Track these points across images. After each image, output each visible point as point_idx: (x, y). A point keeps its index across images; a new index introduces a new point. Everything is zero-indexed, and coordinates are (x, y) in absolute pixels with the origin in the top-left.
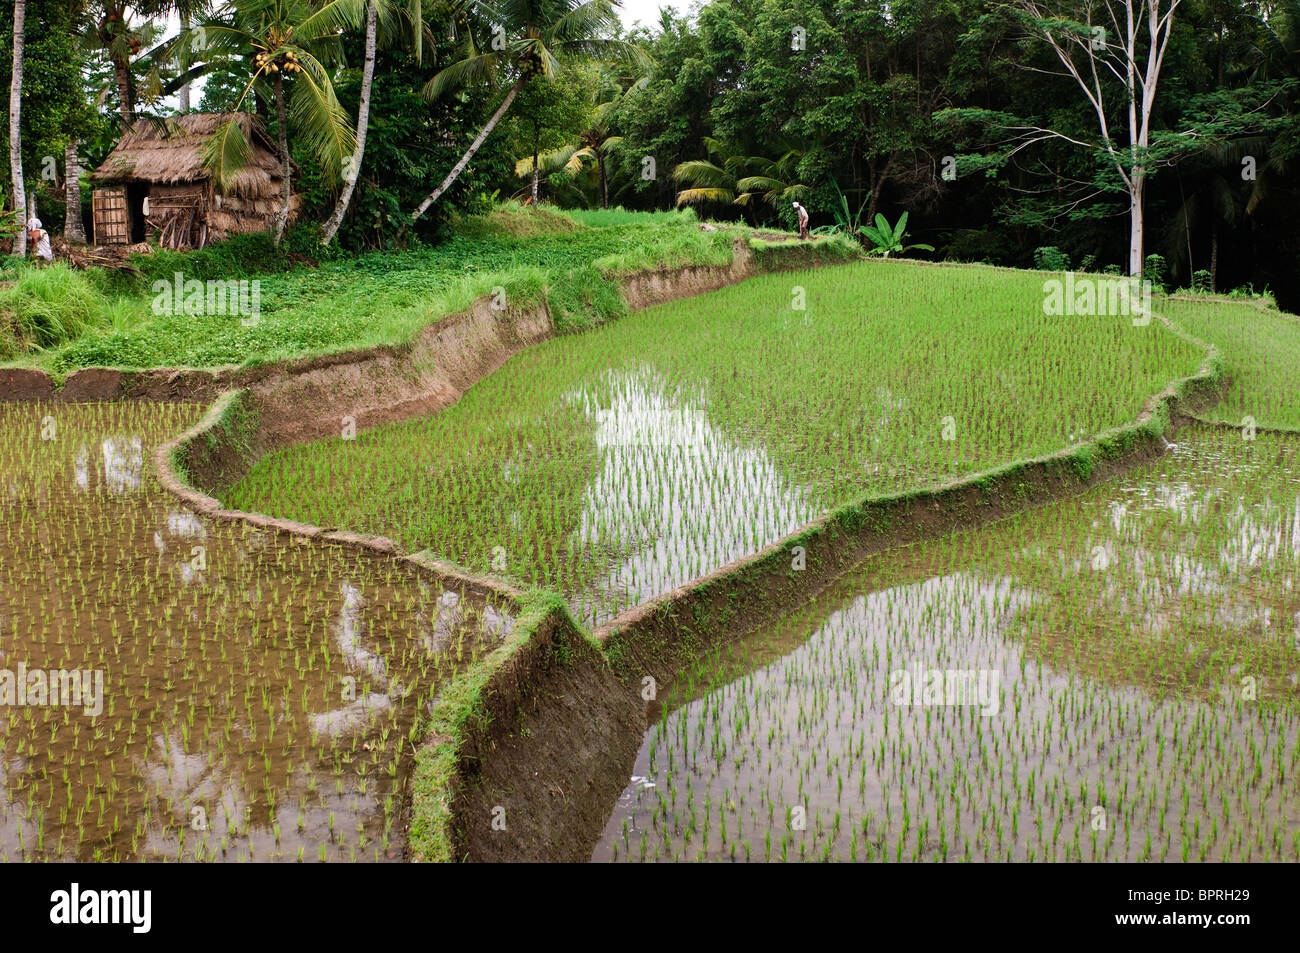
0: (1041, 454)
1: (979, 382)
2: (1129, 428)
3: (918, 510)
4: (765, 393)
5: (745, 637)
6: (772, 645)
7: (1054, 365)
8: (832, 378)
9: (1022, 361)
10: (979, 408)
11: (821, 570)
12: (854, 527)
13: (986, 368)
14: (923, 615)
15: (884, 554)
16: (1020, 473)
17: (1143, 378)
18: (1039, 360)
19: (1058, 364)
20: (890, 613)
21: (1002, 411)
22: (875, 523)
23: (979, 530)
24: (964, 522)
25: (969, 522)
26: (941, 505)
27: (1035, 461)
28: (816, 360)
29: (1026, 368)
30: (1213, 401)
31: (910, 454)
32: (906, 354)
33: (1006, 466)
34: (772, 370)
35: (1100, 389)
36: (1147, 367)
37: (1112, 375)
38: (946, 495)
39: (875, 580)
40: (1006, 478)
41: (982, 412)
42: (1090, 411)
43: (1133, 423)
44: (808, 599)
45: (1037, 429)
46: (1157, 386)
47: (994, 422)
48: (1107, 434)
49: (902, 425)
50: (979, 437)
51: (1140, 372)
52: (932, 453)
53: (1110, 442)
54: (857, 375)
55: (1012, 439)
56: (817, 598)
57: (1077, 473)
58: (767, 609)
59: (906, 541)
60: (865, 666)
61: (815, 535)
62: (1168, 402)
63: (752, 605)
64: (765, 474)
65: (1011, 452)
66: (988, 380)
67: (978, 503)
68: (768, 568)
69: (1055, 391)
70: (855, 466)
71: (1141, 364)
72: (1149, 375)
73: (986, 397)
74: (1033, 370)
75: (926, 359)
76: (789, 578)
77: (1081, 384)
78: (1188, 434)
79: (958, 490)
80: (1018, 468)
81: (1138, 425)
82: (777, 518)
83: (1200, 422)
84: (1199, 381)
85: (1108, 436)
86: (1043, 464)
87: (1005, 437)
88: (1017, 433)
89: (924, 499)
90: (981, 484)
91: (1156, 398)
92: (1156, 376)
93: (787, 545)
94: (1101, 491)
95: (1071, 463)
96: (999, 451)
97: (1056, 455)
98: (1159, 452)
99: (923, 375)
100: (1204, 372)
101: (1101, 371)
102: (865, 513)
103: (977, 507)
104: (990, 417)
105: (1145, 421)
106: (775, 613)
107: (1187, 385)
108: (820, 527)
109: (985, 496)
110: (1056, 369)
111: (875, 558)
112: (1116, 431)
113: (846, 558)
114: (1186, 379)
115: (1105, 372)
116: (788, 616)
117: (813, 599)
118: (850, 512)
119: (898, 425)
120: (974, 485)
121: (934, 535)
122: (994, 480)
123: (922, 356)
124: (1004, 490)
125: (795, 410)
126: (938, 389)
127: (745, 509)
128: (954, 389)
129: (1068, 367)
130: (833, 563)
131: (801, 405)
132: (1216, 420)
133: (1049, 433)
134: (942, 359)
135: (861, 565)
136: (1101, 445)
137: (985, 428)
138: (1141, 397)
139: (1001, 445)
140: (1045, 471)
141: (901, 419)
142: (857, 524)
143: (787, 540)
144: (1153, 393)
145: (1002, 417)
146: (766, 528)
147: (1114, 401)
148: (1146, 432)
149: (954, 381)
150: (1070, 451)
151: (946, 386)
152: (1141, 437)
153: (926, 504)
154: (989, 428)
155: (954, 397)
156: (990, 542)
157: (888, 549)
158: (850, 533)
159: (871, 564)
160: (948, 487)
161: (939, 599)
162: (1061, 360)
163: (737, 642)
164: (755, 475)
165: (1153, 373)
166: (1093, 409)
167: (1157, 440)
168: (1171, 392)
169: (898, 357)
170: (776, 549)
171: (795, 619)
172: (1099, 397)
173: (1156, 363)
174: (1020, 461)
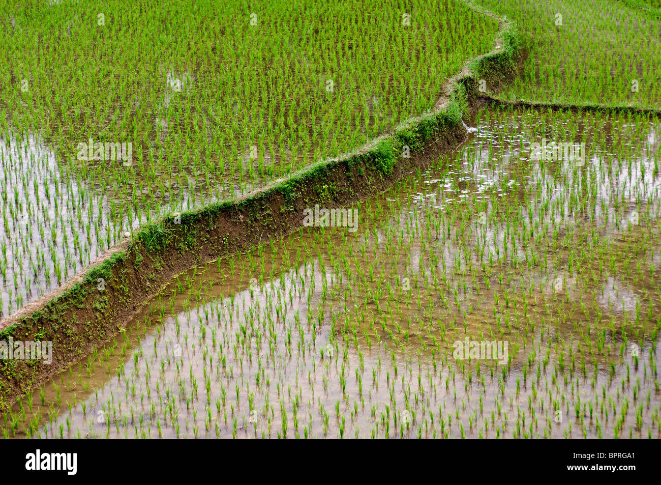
0: (342, 152)
1: (272, 73)
2: (429, 116)
3: (222, 223)
4: (48, 100)
5: (56, 377)
6: (85, 384)
7: (346, 48)
8: (117, 77)
9: (313, 46)
10: (274, 102)
11: (129, 297)
12: (158, 247)
13: (277, 57)
14: (238, 336)
15: (191, 272)
16: (323, 174)
17: (439, 59)
18: (332, 43)
19: (350, 48)
20: (204, 338)
21: (298, 105)
22: (179, 241)
23: (286, 238)
24: (270, 230)
25: (275, 230)
26: (246, 215)
27: (336, 160)
28: (98, 57)
29: (318, 54)
30: (509, 78)
31: (208, 160)
32: (192, 44)
33: (308, 168)
34: (52, 71)
35: (396, 74)
36: (442, 45)
37: (406, 58)
38: (250, 204)
39: (185, 303)
40: (309, 180)
41: (278, 107)
42: (388, 99)
43: (432, 111)
44: (117, 329)
45: (335, 123)
46: (453, 66)
47: (291, 120)
48: (408, 124)
49: (197, 128)
50: (277, 137)
51: (435, 52)
52: (231, 158)
53: (411, 133)
54: (144, 73)
55: (311, 136)
56: (127, 327)
57: (381, 169)
58: (77, 345)
59: (211, 256)
60: (183, 399)
61: (119, 261)
62: (465, 84)
63: (61, 342)
64: (58, 196)
65: (311, 151)
66: (280, 71)
67: (283, 210)
68: (74, 302)
69: (351, 79)
70: (153, 179)
71: (435, 43)
72: (444, 55)
73: (280, 89)
74: (326, 56)
75: (214, 49)
76: (96, 309)
77: (376, 70)
78: (487, 116)
79: (261, 199)
80: (321, 170)
81: (437, 112)
82: (77, 244)
83: (497, 101)
84: (494, 59)
85: (408, 127)
86: (345, 163)
87: (304, 134)
88: (316, 129)
89: (227, 210)
90: (284, 190)
91: (452, 80)
92: (450, 56)
93: (92, 275)
94: (405, 186)
95: (373, 158)
96: (300, 150)
97: (357, 152)
98: (460, 138)
99: (213, 69)
100: (499, 49)
101: (395, 54)
102: (168, 231)
103: (282, 214)
104: (286, 114)
105: (443, 106)
106: (85, 348)
107: (482, 64)
108: (124, 251)
109: (289, 202)
110: (349, 53)
111: (181, 278)
112: (414, 121)
113: (152, 281)
114: (480, 57)
115: (401, 55)
116: (99, 349)
117: (123, 329)
118: (153, 231)
119: (192, 128)
120: (277, 192)
121: (240, 247)
122: (297, 184)
123: (210, 44)
124: (308, 193)
125: (82, 116)
126: (230, 84)
127: (42, 235)
128: (247, 83)
129: (362, 50)
130: (140, 287)
131: (88, 111)
132: (513, 100)
133: (349, 128)
134: (231, 47)
135: (168, 286)
136: (401, 137)
137: (283, 126)
138: (438, 82)
139: (301, 143)
140: (348, 170)
141: (195, 123)
142: (161, 244)
143: (91, 270)
144: (449, 75)
145: (299, 112)
146: (68, 259)
147: (411, 87)
148: (446, 119)
149: (246, 73)
150: (372, 146)
151: (238, 80)
152: (440, 125)
153: (230, 216)
154: (286, 124)
155: (247, 93)
156: (299, 250)
157: (194, 267)
158: (154, 254)
159: (179, 284)
160: (251, 196)
161: (251, 316)
162: (354, 42)
163: (48, 383)
164: (47, 196)
165: (447, 52)
166: (391, 98)
167: (457, 126)
168: (467, 73)
169: (185, 49)
170: (81, 280)
171: (107, 352)
172: (395, 83)
173: (450, 41)
174: (321, 162)
